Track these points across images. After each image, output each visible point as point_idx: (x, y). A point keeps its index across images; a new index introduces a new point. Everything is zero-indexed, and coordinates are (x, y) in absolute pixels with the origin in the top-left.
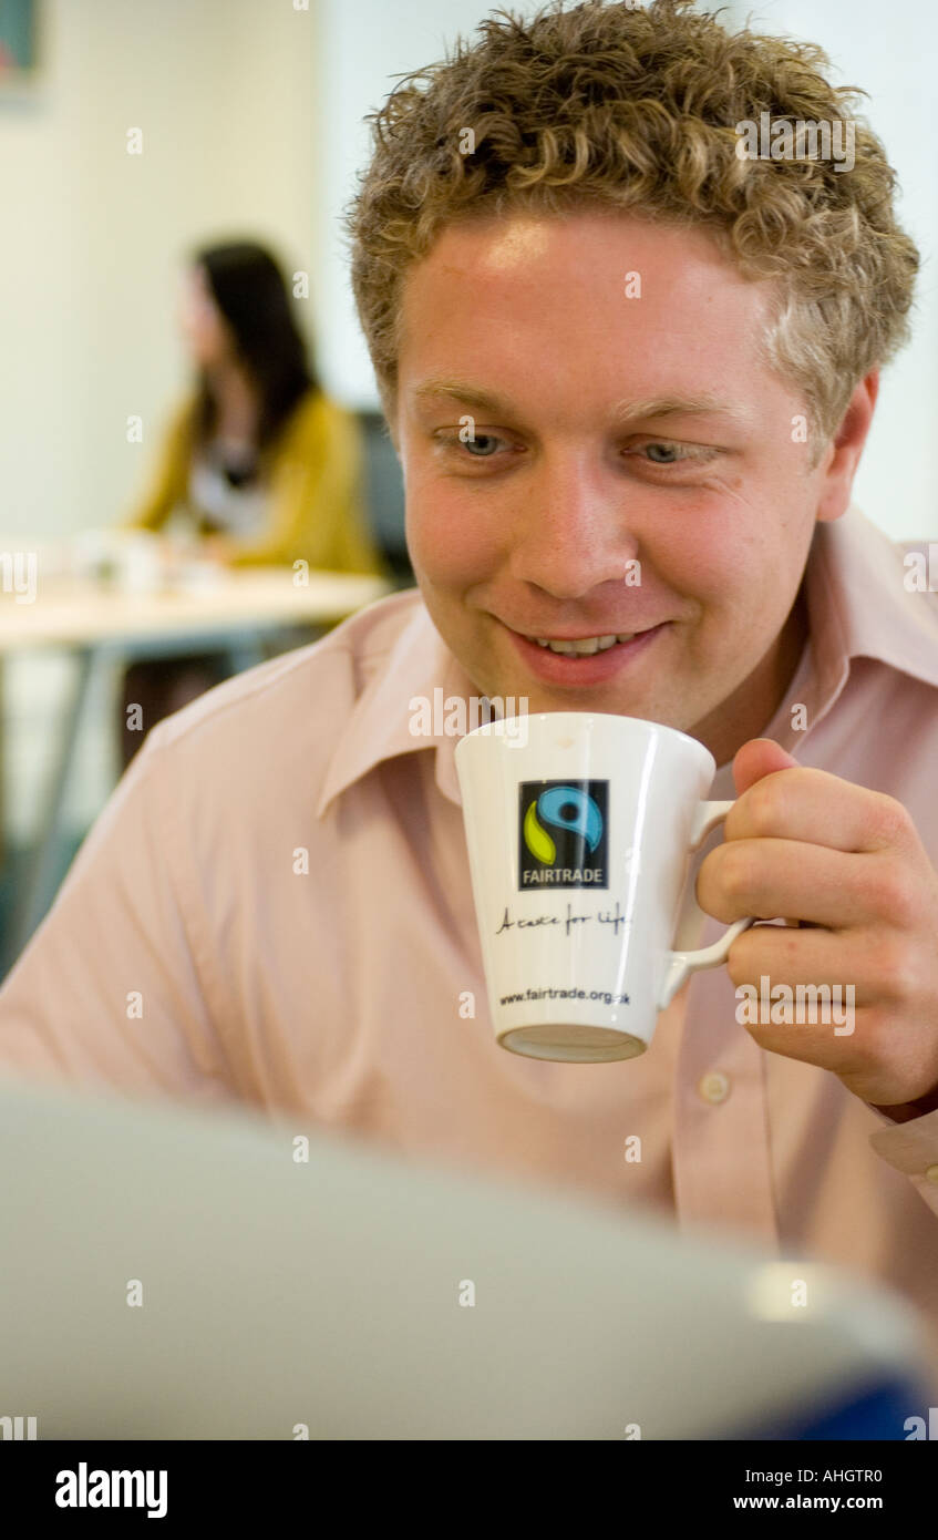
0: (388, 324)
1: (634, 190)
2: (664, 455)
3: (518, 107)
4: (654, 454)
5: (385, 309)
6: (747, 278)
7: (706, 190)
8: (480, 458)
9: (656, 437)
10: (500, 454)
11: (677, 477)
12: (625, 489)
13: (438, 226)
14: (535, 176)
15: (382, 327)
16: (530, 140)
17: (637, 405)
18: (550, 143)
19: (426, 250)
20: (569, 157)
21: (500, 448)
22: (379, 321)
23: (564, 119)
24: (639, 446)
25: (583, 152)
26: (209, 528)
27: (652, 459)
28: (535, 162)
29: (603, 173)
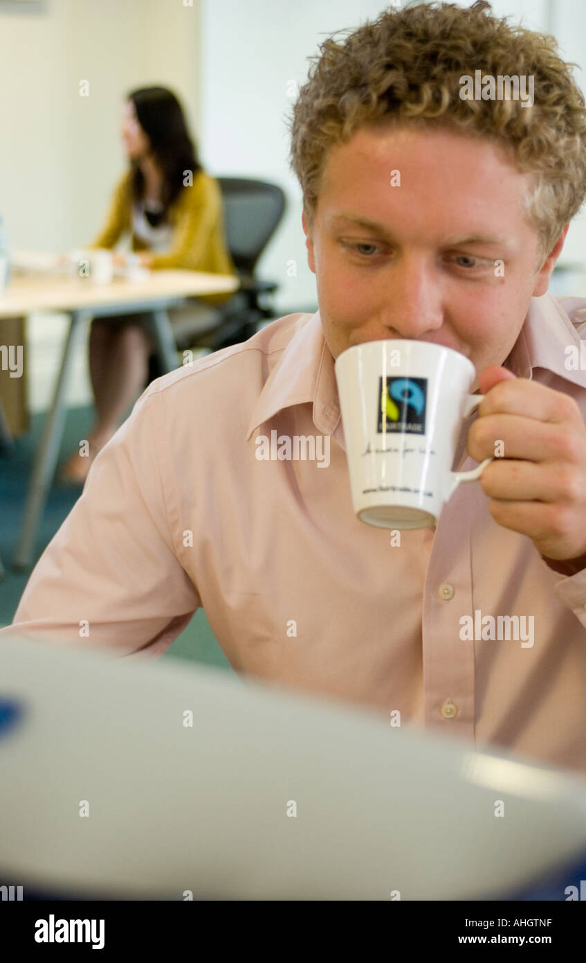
0: (317, 176)
1: (469, 122)
2: (466, 262)
3: (407, 68)
4: (462, 262)
5: (315, 167)
6: (520, 171)
7: (509, 126)
8: (366, 256)
9: (464, 253)
10: (376, 254)
11: (473, 275)
12: (445, 280)
13: (355, 128)
14: (417, 109)
15: (313, 177)
16: (414, 88)
17: (457, 237)
18: (427, 93)
19: (346, 140)
20: (437, 100)
21: (377, 251)
22: (312, 173)
23: (434, 78)
24: (454, 257)
25: (446, 98)
26: (139, 246)
27: (459, 263)
28: (418, 100)
29: (455, 111)
